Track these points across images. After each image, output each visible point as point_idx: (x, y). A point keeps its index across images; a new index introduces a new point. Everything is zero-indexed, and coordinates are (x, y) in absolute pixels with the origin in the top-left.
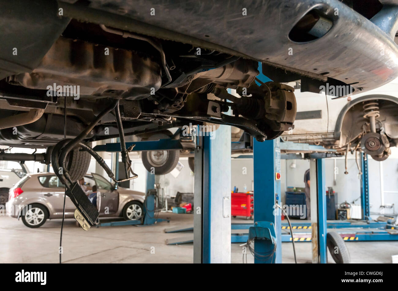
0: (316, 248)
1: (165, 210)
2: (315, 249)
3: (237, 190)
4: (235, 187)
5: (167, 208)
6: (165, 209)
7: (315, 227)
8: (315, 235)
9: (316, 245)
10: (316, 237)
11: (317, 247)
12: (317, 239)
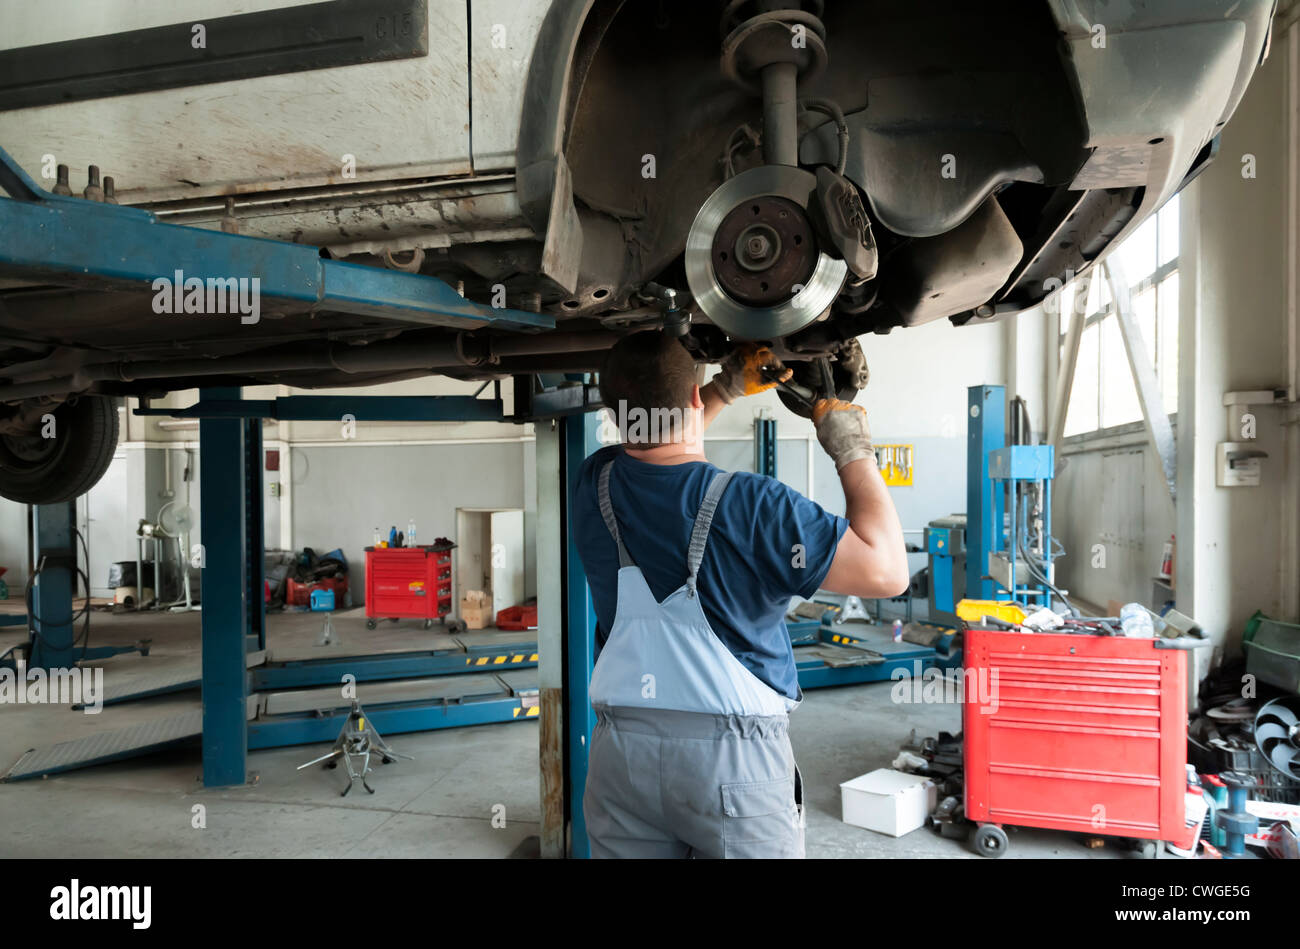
0: (556, 790)
1: (184, 605)
2: (552, 797)
3: (401, 536)
4: (394, 528)
5: (188, 600)
6: (182, 602)
7: (552, 707)
8: (552, 736)
9: (559, 780)
10: (556, 748)
11: (561, 789)
12: (559, 755)
